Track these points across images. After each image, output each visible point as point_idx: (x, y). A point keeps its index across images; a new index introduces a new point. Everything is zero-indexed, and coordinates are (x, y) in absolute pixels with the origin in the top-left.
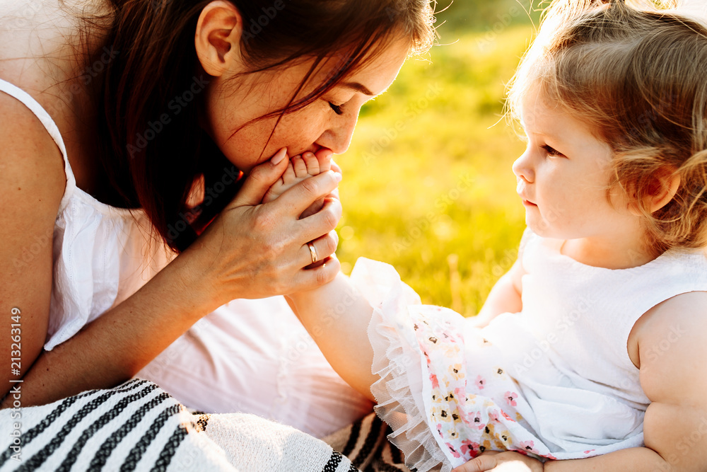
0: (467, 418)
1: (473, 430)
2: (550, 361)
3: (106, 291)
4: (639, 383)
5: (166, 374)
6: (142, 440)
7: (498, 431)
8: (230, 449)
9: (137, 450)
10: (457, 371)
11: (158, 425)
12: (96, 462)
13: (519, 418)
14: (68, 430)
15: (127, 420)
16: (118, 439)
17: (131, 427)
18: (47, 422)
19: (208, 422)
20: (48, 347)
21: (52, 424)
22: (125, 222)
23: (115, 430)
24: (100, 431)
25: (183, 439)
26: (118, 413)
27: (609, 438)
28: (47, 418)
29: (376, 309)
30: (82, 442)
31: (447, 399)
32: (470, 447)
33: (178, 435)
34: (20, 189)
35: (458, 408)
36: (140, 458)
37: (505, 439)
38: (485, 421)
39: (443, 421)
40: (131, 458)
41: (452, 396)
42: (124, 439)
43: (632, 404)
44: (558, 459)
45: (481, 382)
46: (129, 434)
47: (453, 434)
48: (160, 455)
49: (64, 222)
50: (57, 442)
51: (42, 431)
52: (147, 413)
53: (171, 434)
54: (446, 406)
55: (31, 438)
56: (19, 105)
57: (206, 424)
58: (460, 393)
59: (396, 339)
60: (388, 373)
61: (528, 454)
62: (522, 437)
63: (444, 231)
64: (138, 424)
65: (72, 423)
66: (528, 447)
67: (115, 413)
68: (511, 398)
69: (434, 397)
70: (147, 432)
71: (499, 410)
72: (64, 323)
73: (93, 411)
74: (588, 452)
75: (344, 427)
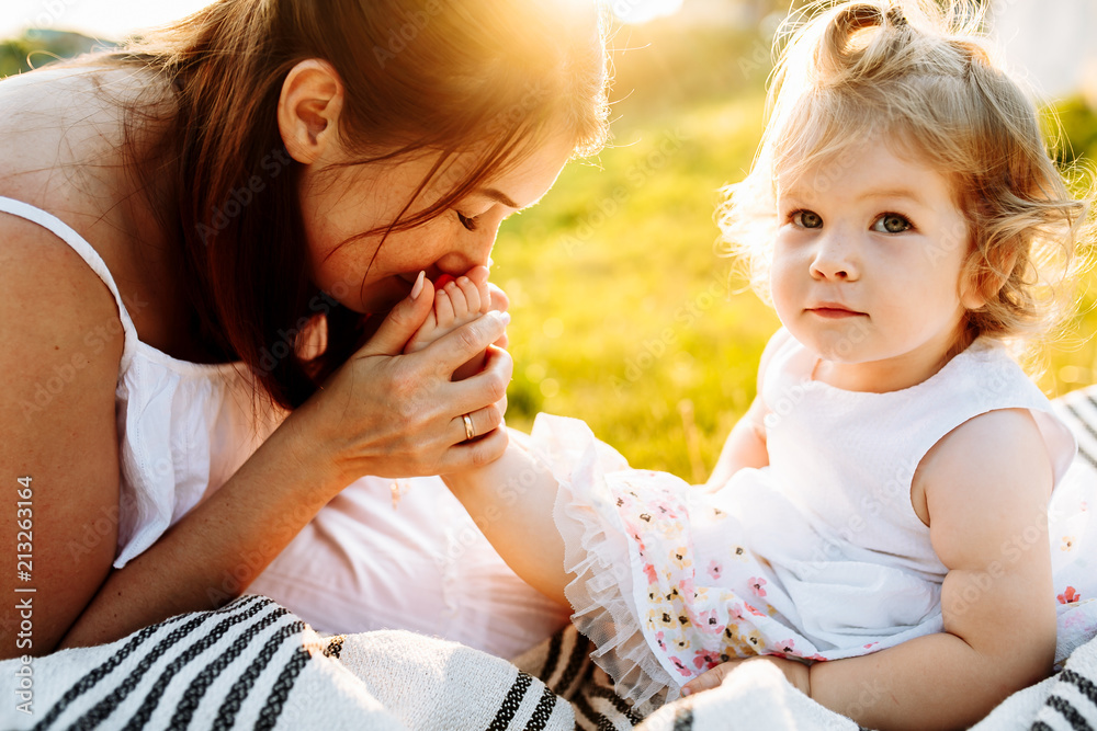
0: (698, 620)
1: (709, 635)
2: (812, 527)
3: (193, 480)
4: (931, 546)
5: (289, 590)
6: (248, 671)
7: (743, 632)
8: (374, 680)
9: (241, 685)
10: (681, 558)
11: (269, 650)
12: (186, 704)
13: (773, 612)
14: (146, 666)
15: (227, 647)
16: (215, 672)
17: (233, 656)
18: (117, 659)
19: (342, 645)
20: (119, 564)
21: (124, 661)
22: (214, 383)
23: (210, 661)
24: (190, 664)
25: (304, 665)
26: (215, 640)
27: (899, 625)
28: (117, 654)
29: (563, 483)
30: (165, 680)
31: (669, 597)
32: (707, 658)
33: (297, 661)
34: (57, 348)
35: (685, 607)
36: (246, 695)
37: (755, 642)
38: (723, 622)
39: (665, 627)
40: (233, 696)
41: (675, 593)
42: (223, 673)
43: (925, 576)
44: (829, 659)
45: (716, 569)
46: (230, 666)
47: (682, 644)
48: (273, 689)
49: (127, 391)
50: (130, 684)
51: (110, 671)
52: (255, 637)
53: (288, 660)
54: (669, 608)
55: (95, 681)
56: (45, 233)
57: (340, 648)
58: (686, 587)
59: (595, 522)
60: (586, 570)
61: (788, 657)
62: (778, 635)
63: (682, 374)
64: (243, 652)
65: (151, 658)
66: (787, 649)
67: (212, 640)
68: (758, 586)
69: (651, 595)
70: (255, 660)
71: (742, 603)
72: (138, 529)
73: (182, 640)
74: (869, 646)
75: (540, 643)
